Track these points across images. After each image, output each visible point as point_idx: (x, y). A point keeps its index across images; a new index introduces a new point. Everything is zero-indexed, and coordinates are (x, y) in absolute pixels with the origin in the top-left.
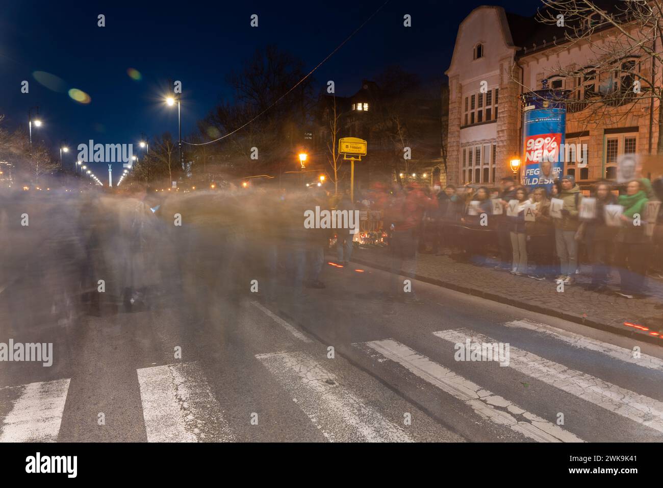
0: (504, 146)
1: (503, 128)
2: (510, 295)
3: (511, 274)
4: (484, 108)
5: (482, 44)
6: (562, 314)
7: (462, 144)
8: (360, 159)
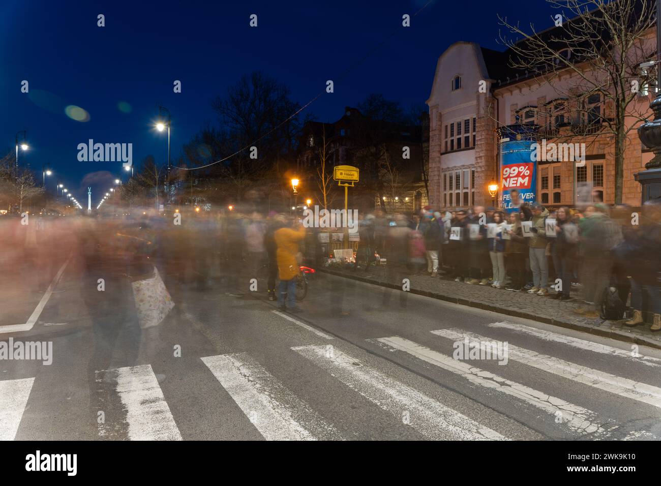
0: (482, 172)
1: (481, 155)
2: (492, 303)
3: (492, 287)
4: (463, 136)
5: (460, 77)
6: (535, 316)
7: (442, 169)
8: (353, 185)
